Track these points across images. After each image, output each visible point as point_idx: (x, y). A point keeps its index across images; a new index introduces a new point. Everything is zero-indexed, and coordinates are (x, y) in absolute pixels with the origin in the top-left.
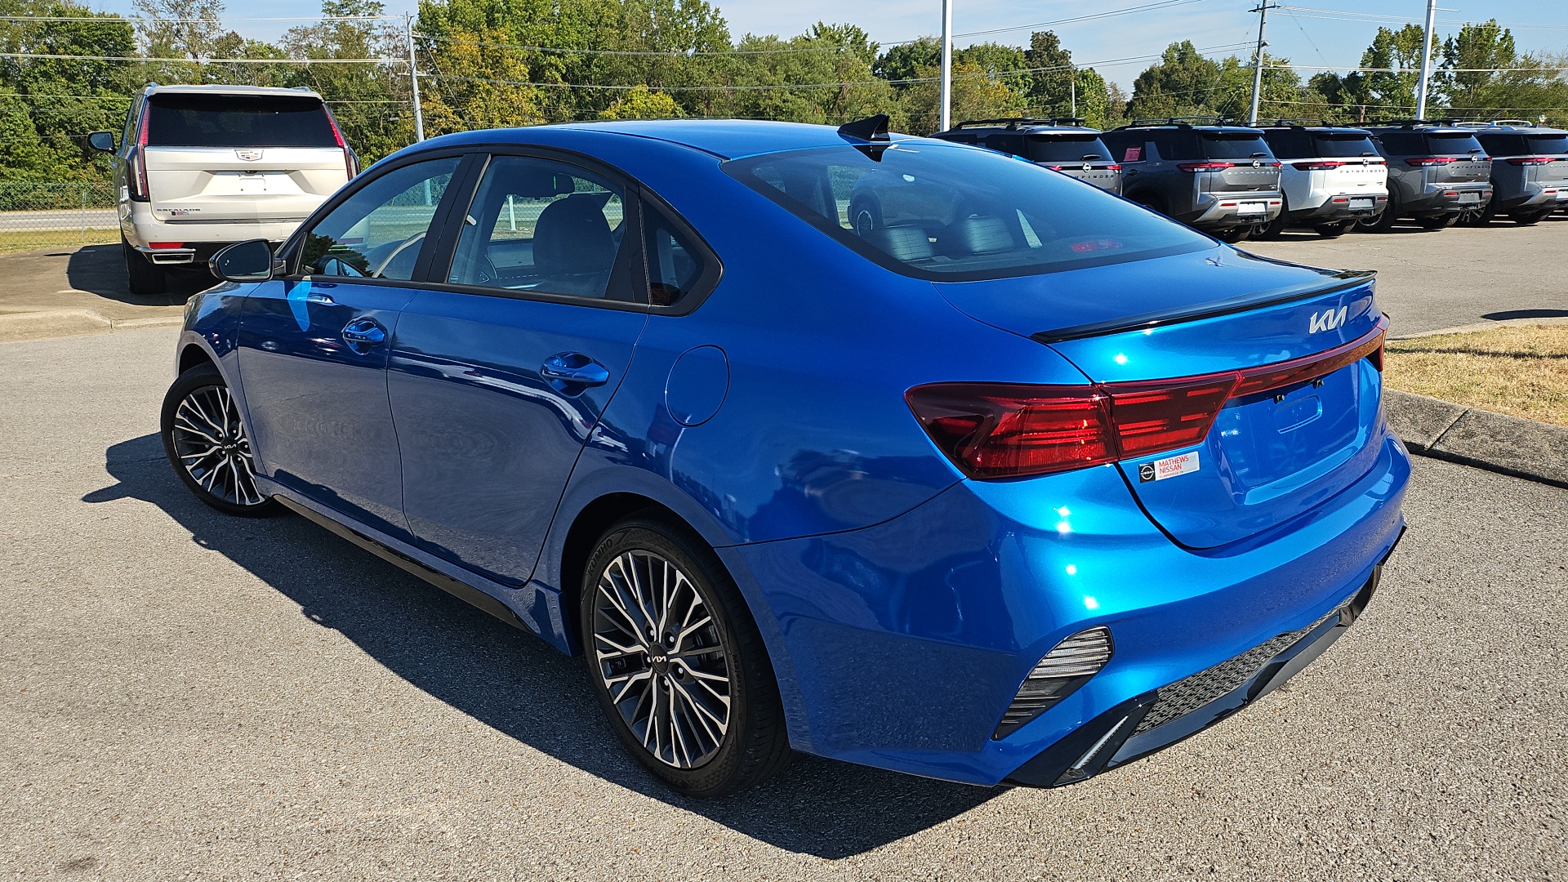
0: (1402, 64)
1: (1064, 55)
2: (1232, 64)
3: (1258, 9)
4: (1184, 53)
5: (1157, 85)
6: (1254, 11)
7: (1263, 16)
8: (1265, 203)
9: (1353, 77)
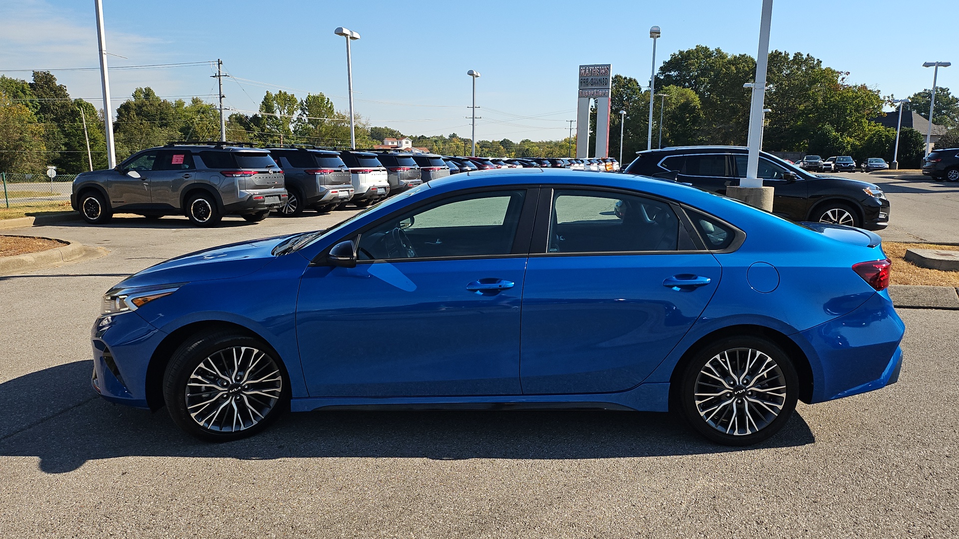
0: (281, 112)
1: (61, 88)
2: (180, 104)
3: (216, 76)
4: (148, 93)
5: (133, 113)
6: (214, 77)
7: (220, 80)
8: (348, 191)
9: (255, 116)
